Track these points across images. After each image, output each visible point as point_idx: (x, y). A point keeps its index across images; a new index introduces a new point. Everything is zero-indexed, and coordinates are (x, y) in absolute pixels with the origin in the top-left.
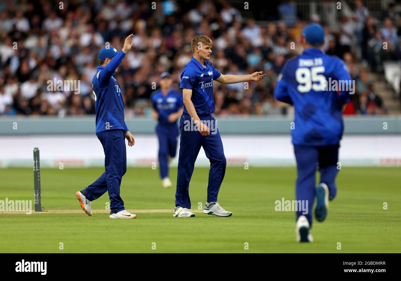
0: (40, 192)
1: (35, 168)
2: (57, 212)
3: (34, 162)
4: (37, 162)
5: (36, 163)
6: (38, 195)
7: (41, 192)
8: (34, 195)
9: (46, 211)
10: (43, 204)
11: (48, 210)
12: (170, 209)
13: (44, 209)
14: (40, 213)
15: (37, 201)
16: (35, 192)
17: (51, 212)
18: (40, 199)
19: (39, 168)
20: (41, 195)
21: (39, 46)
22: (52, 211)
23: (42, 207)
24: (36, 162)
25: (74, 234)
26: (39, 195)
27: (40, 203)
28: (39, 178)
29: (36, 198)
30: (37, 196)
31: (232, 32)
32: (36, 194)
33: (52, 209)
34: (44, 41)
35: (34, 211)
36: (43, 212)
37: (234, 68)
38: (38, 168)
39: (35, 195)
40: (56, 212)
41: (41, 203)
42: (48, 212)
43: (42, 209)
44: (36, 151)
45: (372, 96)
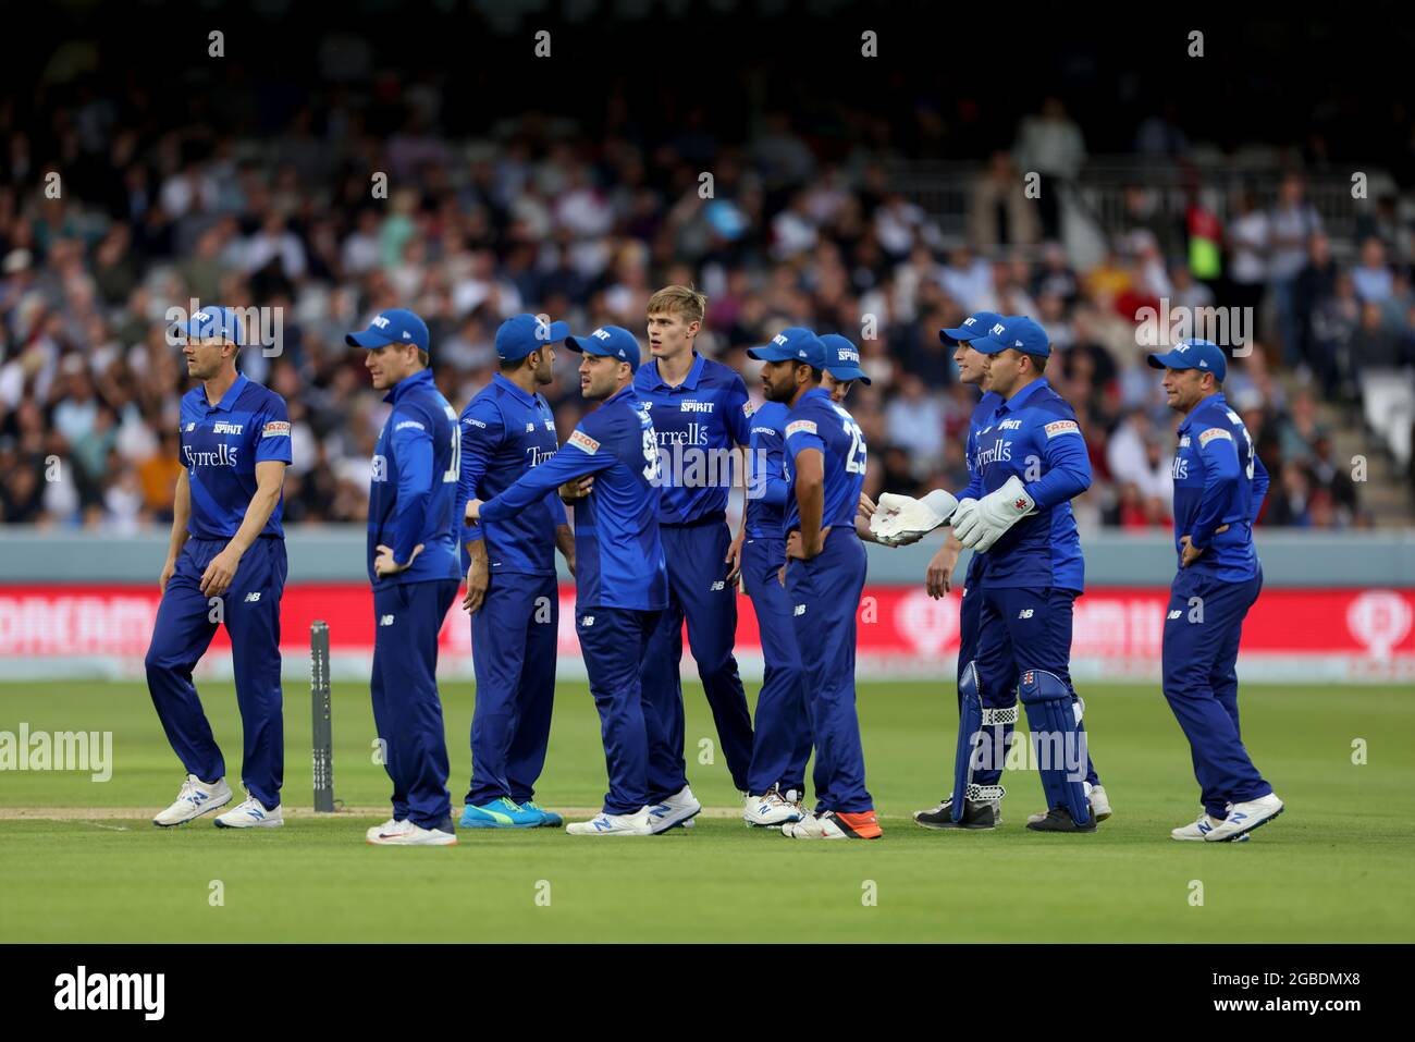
0: (328, 753)
1: (317, 683)
2: (379, 812)
3: (313, 663)
4: (321, 663)
5: (318, 666)
6: (323, 762)
7: (333, 752)
8: (311, 760)
9: (349, 812)
10: (338, 789)
11: (353, 809)
12: (717, 806)
13: (342, 806)
14: (329, 815)
15: (320, 782)
16: (315, 753)
17: (362, 815)
18: (328, 774)
19: (326, 682)
20: (332, 762)
21: (332, 316)
22: (366, 810)
23: (335, 798)
24: (318, 662)
25: (431, 880)
26: (328, 764)
27: (329, 787)
28: (328, 711)
29: (318, 771)
30: (321, 764)
31: (908, 279)
32: (317, 759)
33: (367, 806)
34: (346, 300)
35: (313, 809)
36: (339, 815)
37: (913, 386)
38: (324, 683)
39: (314, 761)
40: (377, 815)
41: (333, 786)
42: (352, 815)
43: (337, 805)
44: (320, 630)
45: (1326, 473)
